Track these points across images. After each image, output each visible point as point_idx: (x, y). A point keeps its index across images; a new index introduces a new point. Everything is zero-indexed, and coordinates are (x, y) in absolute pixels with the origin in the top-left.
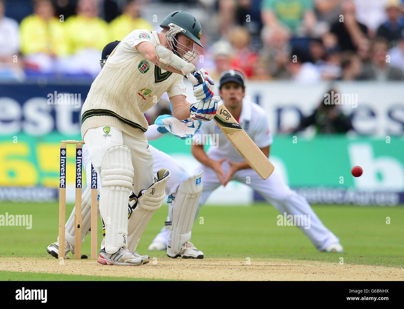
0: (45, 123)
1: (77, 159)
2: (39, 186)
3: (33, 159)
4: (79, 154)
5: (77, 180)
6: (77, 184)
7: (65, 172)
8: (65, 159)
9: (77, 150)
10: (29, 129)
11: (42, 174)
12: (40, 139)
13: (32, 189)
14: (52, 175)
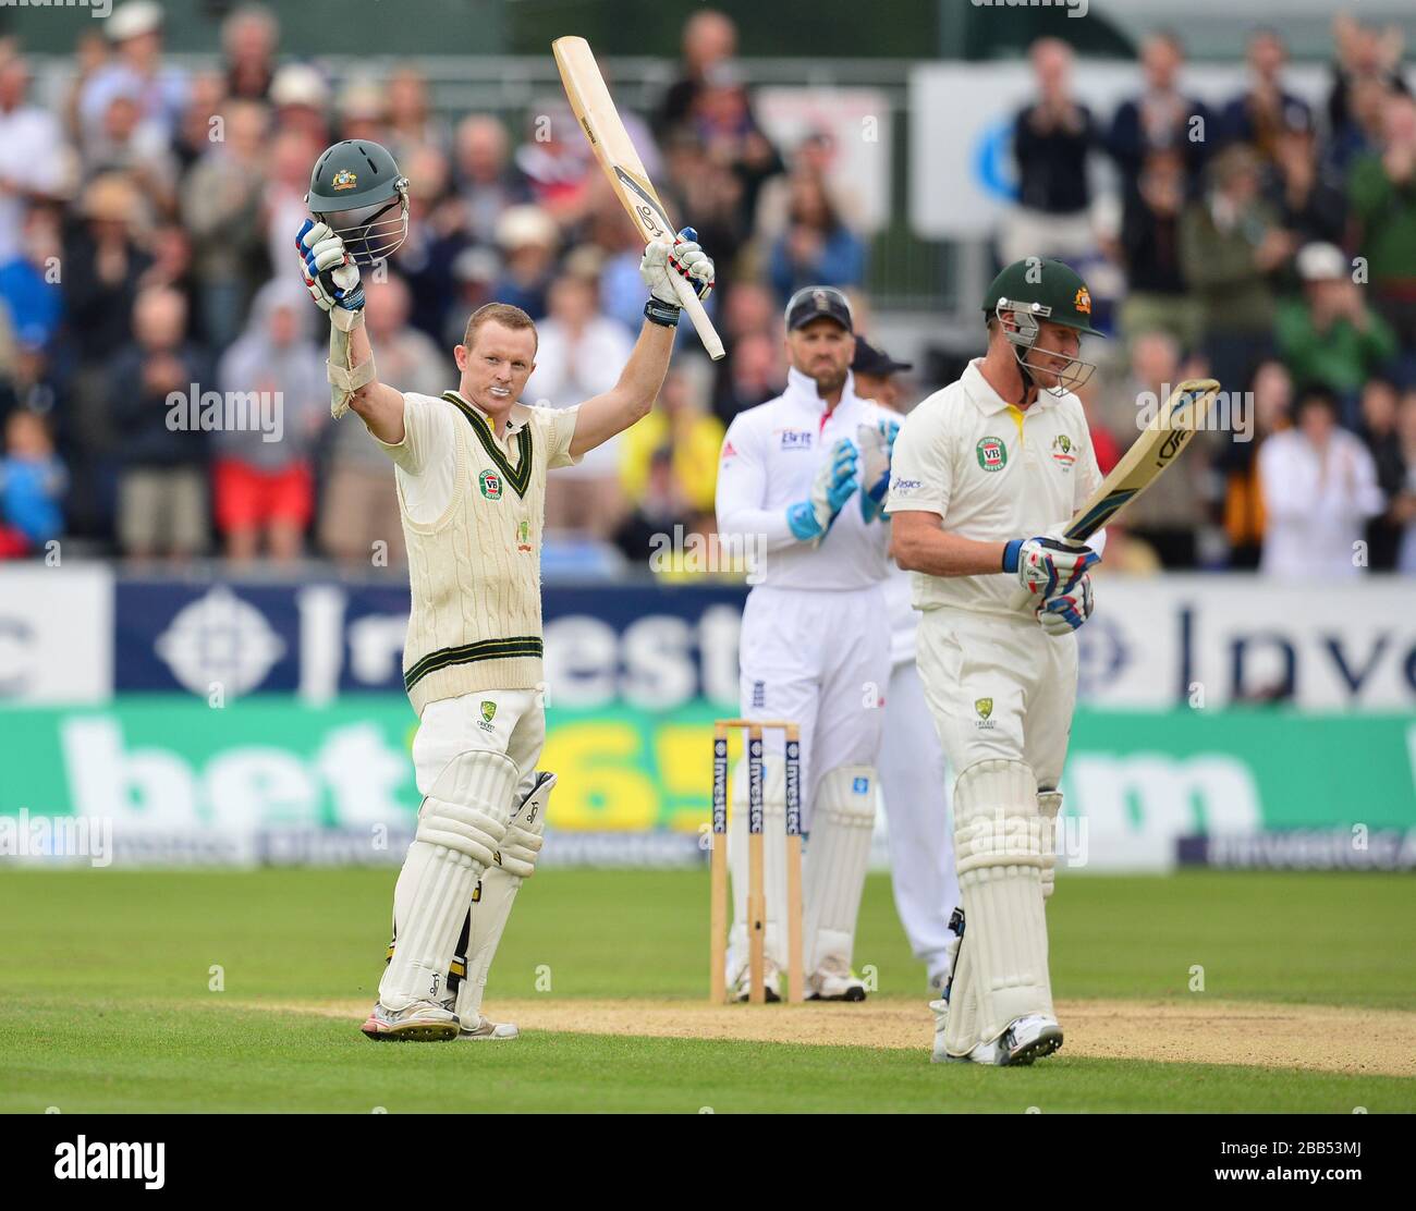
0: (676, 678)
1: (751, 764)
2: (662, 829)
3: (648, 763)
4: (756, 749)
5: (751, 814)
6: (752, 824)
7: (725, 795)
8: (725, 765)
9: (752, 742)
10: (639, 696)
11: (669, 801)
12: (661, 719)
13: (645, 837)
14: (693, 802)
